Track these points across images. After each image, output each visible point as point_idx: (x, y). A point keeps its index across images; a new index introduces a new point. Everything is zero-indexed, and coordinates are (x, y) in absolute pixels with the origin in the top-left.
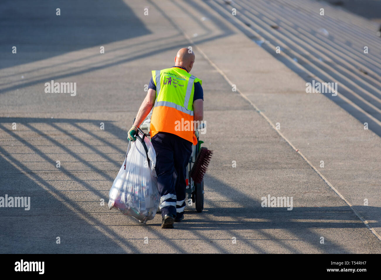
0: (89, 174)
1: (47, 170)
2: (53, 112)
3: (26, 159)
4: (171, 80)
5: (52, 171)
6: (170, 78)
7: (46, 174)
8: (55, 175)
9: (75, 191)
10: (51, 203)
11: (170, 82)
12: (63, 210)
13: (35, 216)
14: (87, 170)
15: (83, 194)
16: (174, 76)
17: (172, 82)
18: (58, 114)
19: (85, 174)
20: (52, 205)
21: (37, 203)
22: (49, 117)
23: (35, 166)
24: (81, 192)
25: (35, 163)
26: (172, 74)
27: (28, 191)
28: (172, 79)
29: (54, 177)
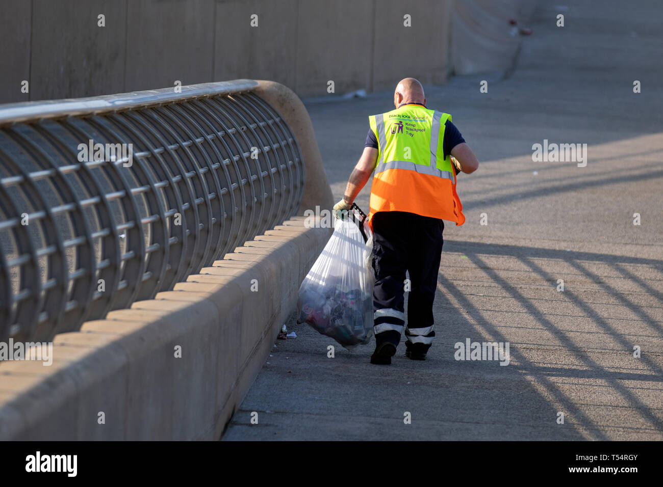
0: (606, 356)
1: (532, 343)
2: (573, 241)
3: (500, 322)
4: (403, 126)
5: (541, 345)
6: (401, 122)
7: (528, 351)
8: (544, 354)
9: (573, 384)
10: (521, 402)
11: (401, 128)
12: (539, 417)
13: (486, 423)
14: (605, 349)
15: (586, 391)
16: (406, 118)
17: (404, 128)
18: (581, 244)
19: (600, 356)
20: (522, 406)
21: (496, 401)
22: (563, 248)
23: (511, 335)
24: (583, 387)
25: (513, 330)
26: (403, 116)
27: (486, 378)
28: (404, 124)
29: (542, 357)
